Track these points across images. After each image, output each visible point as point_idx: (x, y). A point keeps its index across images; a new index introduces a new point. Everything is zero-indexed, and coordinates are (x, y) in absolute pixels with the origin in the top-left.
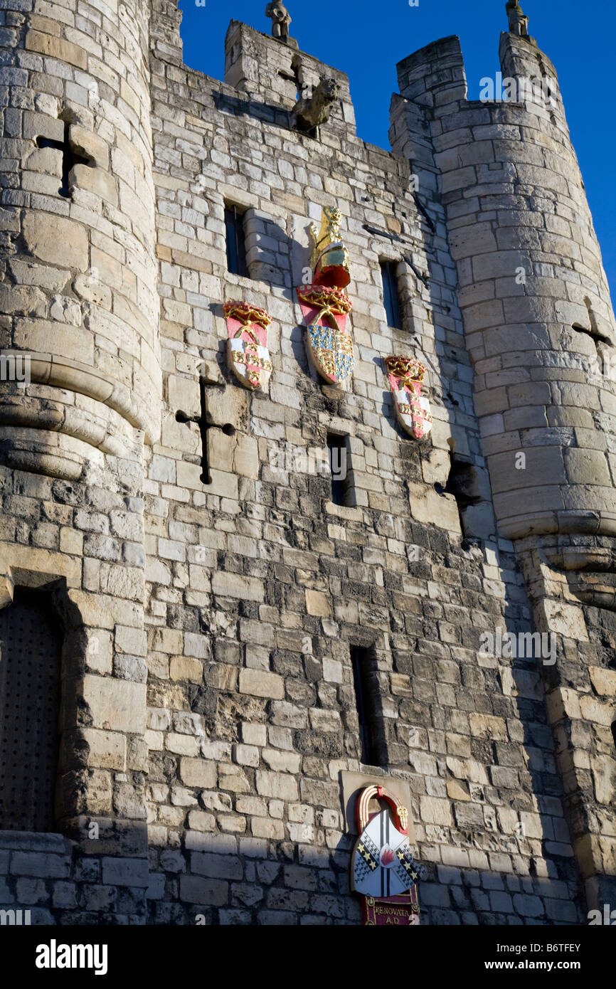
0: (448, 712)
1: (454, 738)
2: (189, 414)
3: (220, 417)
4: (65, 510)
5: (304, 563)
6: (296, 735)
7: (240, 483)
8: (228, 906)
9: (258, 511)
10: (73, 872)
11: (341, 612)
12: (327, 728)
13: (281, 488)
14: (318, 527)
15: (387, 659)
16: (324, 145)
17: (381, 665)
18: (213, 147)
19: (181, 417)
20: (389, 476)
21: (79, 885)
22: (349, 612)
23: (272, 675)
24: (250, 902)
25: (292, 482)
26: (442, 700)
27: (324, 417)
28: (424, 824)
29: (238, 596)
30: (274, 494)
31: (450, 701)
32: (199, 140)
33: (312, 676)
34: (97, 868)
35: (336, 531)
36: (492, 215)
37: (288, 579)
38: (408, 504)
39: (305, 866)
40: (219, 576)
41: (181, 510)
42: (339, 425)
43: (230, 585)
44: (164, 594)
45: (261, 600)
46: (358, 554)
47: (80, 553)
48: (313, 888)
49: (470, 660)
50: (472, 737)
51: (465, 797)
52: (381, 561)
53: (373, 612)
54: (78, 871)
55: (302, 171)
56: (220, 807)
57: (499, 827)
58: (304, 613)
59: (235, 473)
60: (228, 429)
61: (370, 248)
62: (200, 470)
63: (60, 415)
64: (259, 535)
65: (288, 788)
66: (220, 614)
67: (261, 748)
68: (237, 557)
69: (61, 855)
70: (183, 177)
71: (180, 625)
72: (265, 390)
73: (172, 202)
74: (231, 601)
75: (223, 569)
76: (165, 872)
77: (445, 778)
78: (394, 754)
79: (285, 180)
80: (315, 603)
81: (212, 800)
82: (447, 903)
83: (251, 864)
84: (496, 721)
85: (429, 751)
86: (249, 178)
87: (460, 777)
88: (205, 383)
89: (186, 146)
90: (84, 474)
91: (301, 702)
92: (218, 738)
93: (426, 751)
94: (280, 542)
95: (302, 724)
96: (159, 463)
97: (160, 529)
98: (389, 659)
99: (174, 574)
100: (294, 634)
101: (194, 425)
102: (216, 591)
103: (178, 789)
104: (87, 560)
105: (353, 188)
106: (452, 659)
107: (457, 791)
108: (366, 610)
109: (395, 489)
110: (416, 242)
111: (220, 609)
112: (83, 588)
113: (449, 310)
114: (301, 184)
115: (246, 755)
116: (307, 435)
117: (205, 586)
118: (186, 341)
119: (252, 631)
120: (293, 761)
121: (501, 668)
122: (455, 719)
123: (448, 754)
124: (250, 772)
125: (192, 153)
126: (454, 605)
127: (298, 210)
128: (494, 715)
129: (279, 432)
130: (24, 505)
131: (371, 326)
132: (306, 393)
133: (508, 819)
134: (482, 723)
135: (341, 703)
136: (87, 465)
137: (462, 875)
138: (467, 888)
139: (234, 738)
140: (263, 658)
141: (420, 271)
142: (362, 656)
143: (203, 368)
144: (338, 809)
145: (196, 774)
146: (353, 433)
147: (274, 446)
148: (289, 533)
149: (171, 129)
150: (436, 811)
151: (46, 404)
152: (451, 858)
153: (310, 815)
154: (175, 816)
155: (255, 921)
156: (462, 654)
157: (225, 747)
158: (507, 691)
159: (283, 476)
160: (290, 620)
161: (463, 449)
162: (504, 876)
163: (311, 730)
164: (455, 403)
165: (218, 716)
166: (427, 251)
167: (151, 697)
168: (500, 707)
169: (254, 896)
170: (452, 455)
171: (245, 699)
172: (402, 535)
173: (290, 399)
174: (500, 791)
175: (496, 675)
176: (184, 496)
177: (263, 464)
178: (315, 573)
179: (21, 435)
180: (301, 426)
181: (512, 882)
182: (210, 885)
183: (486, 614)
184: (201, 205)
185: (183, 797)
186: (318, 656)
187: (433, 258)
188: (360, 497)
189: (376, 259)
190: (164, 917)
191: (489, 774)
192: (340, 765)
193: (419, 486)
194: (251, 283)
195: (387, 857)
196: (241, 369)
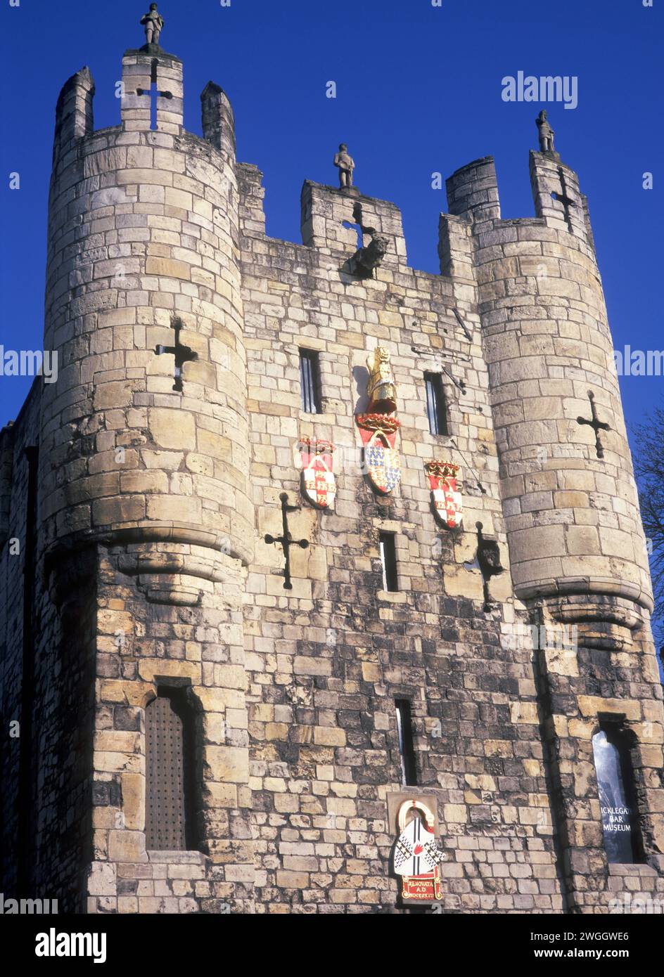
0: (468, 741)
1: (471, 759)
2: (275, 536)
3: (297, 535)
4: (189, 628)
5: (360, 642)
6: (354, 769)
7: (313, 586)
8: (309, 888)
9: (327, 605)
10: (207, 875)
11: (388, 676)
12: (377, 763)
13: (344, 585)
14: (371, 614)
15: (423, 707)
16: (380, 280)
17: (418, 713)
18: (289, 305)
19: (269, 539)
20: (427, 562)
21: (211, 883)
22: (394, 675)
23: (338, 729)
24: (323, 885)
25: (352, 579)
26: (464, 733)
27: (377, 522)
28: (446, 823)
29: (313, 674)
30: (339, 591)
31: (470, 733)
32: (279, 300)
33: (367, 726)
34: (221, 872)
35: (387, 614)
36: (517, 325)
37: (350, 657)
38: (442, 583)
39: (361, 859)
40: (298, 659)
41: (270, 612)
42: (389, 525)
43: (309, 665)
44: (259, 679)
45: (330, 674)
46: (401, 628)
47: (200, 660)
48: (365, 873)
49: (486, 700)
50: (485, 758)
51: (478, 801)
52: (419, 632)
53: (413, 673)
54: (210, 874)
55: (361, 309)
56: (302, 825)
57: (502, 820)
58: (361, 680)
59: (308, 578)
60: (303, 544)
61: (416, 368)
62: (283, 579)
63: (180, 563)
64: (326, 624)
65: (350, 808)
66: (301, 688)
67: (329, 782)
68: (312, 644)
69: (198, 865)
70: (267, 337)
71: (271, 700)
72: (332, 508)
73: (259, 360)
74: (307, 678)
75: (301, 654)
76: (267, 869)
77: (463, 790)
78: (425, 776)
79: (347, 320)
80: (369, 671)
81: (297, 821)
82: (461, 874)
83: (324, 861)
84: (505, 743)
85: (452, 772)
86: (318, 326)
87: (474, 787)
88: (286, 509)
89: (268, 309)
90: (199, 600)
91: (357, 747)
92: (300, 778)
93: (450, 772)
94: (343, 628)
95: (359, 762)
96: (254, 578)
97: (255, 631)
98: (425, 708)
99: (266, 663)
100: (354, 697)
101: (279, 544)
102: (297, 672)
103: (273, 815)
104: (204, 663)
105: (403, 315)
106: (473, 701)
107: (472, 798)
108: (407, 672)
109: (432, 572)
110: (455, 354)
111: (301, 685)
112: (203, 685)
113: (480, 409)
114: (360, 322)
115: (320, 789)
116: (365, 539)
117: (288, 668)
118: (271, 477)
119: (324, 698)
120: (353, 789)
121: (510, 703)
122: (474, 746)
123: (467, 772)
124: (321, 799)
125: (274, 315)
126: (476, 659)
127: (358, 346)
128: (504, 739)
129: (342, 540)
130: (160, 629)
131: (416, 437)
132: (363, 504)
133: (509, 813)
134: (493, 747)
135: (388, 744)
136: (201, 594)
137: (473, 856)
138: (476, 863)
139: (311, 777)
140: (331, 717)
141: (458, 380)
142: (404, 704)
143: (284, 498)
144: (384, 819)
145: (284, 804)
146: (399, 531)
147: (338, 551)
148: (350, 620)
149: (256, 297)
150: (455, 814)
151: (171, 557)
152: (466, 844)
153: (364, 825)
154: (271, 833)
155: (327, 896)
156: (481, 696)
157: (305, 783)
158: (514, 720)
159: (345, 575)
160: (351, 687)
161: (488, 530)
162: (504, 852)
163: (365, 766)
164: (484, 491)
165: (300, 763)
166: (463, 360)
167: (252, 754)
168: (509, 733)
169: (326, 880)
170: (479, 535)
171: (318, 748)
172: (437, 609)
173: (351, 511)
174: (505, 794)
175: (506, 709)
176: (271, 602)
177: (330, 568)
178: (369, 649)
179: (155, 579)
180: (359, 532)
181: (510, 857)
182: (296, 876)
183: (501, 662)
184: (281, 358)
185: (276, 820)
186: (371, 712)
187: (468, 365)
188: (404, 583)
189: (422, 376)
190: (267, 897)
191: (497, 783)
192: (387, 787)
193: (452, 567)
194: (320, 418)
195: (418, 850)
196: (312, 494)
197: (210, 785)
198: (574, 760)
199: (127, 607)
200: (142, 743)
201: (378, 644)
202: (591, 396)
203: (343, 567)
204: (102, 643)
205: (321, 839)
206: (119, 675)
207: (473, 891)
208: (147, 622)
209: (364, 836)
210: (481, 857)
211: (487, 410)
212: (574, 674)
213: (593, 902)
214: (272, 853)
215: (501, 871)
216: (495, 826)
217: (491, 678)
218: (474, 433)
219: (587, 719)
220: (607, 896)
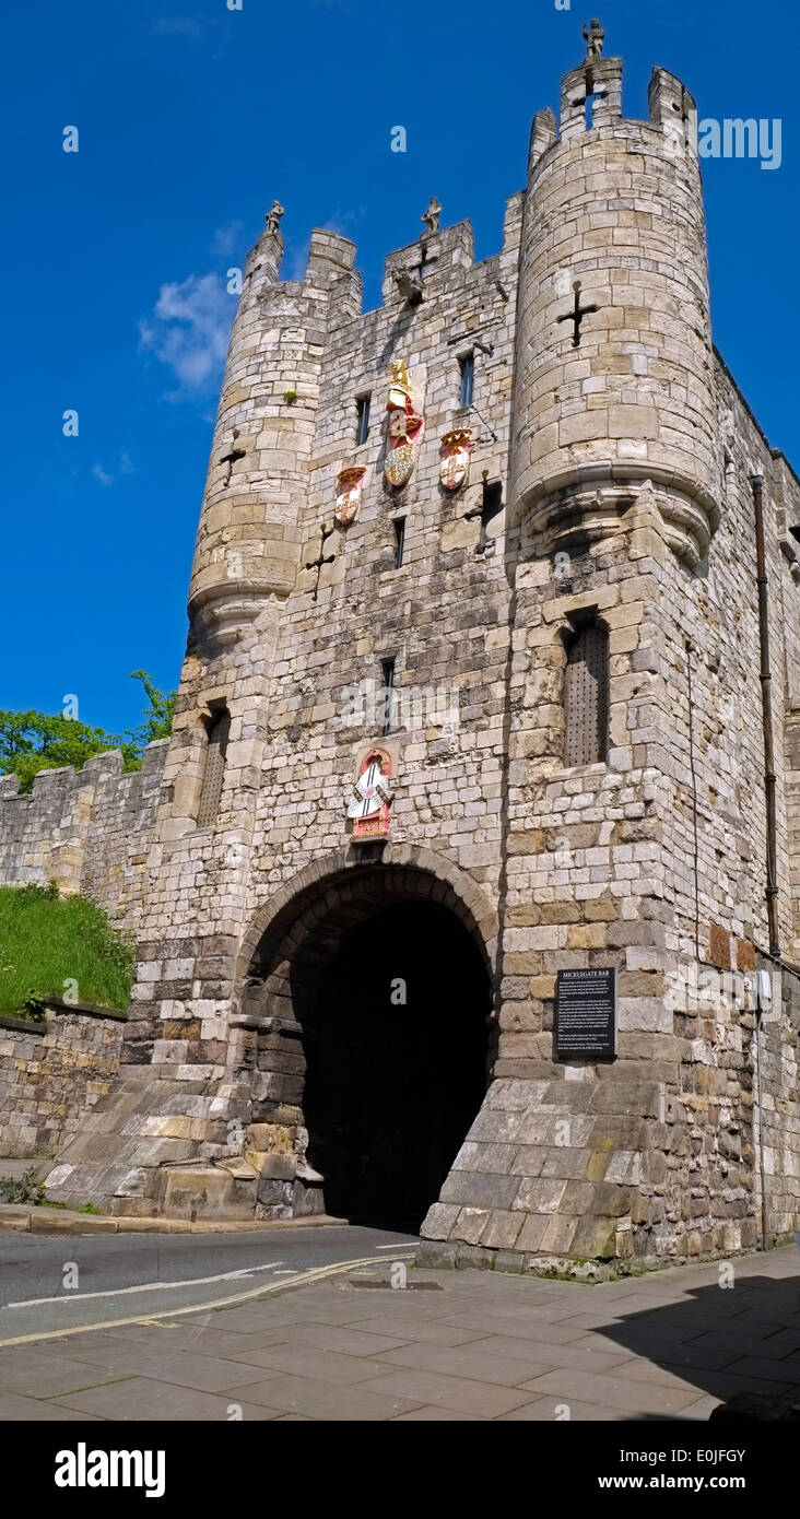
2: (312, 563)
3: (327, 555)
5: (359, 625)
6: (337, 734)
7: (332, 591)
8: (289, 841)
9: (340, 601)
10: (212, 842)
11: (378, 644)
13: (354, 581)
14: (373, 596)
15: (402, 663)
17: (396, 670)
19: (308, 567)
20: (430, 530)
21: (213, 848)
22: (382, 643)
23: (330, 704)
24: (298, 836)
25: (363, 572)
26: (434, 676)
27: (392, 514)
28: (404, 763)
29: (321, 663)
30: (350, 587)
37: (349, 639)
38: (439, 544)
39: (329, 809)
41: (299, 625)
42: (401, 512)
43: (320, 657)
45: (332, 660)
46: (394, 600)
48: (331, 821)
51: (437, 736)
52: (410, 597)
53: (398, 636)
56: (292, 789)
57: (460, 748)
58: (354, 657)
59: (330, 585)
60: (332, 559)
61: (449, 358)
62: (312, 594)
64: (337, 619)
65: (328, 767)
66: (309, 679)
67: (317, 750)
68: (323, 639)
69: (207, 836)
70: (331, 404)
71: (288, 694)
72: (355, 518)
74: (315, 668)
75: (314, 650)
80: (362, 647)
81: (289, 787)
83: (302, 816)
84: (474, 674)
88: (323, 536)
90: (239, 635)
92: (297, 752)
96: (292, 602)
97: (287, 643)
98: (404, 663)
99: (290, 666)
101: (315, 567)
102: (310, 666)
103: (275, 787)
105: (446, 317)
107: (432, 735)
108: (395, 635)
109: (432, 537)
111: (310, 675)
112: (234, 698)
113: (504, 362)
115: (309, 757)
116: (377, 534)
117: (304, 665)
118: (316, 516)
119: (324, 681)
120: (333, 751)
121: (486, 634)
128: (473, 671)
129: (361, 541)
130: (214, 665)
131: (439, 418)
132: (381, 503)
133: (468, 740)
134: (461, 681)
136: (241, 631)
137: (425, 788)
138: (427, 794)
139: (306, 748)
141: (488, 346)
142: (388, 666)
144: (353, 771)
145: (283, 775)
146: (408, 513)
147: (356, 553)
148: (355, 608)
150: (415, 752)
152: (419, 780)
153: (336, 780)
154: (271, 801)
155: (301, 846)
156: (457, 636)
157: (300, 756)
158: (488, 648)
159: (358, 572)
160: (346, 664)
161: (492, 477)
162: (455, 779)
163: (346, 729)
164: (496, 440)
165: (301, 741)
166: (497, 323)
167: (264, 740)
168: (481, 662)
169: (300, 832)
170: (485, 483)
171: (313, 725)
172: (430, 568)
173: (371, 514)
174: (466, 723)
175: (481, 640)
176: (300, 616)
177: (348, 570)
178: (366, 627)
179: (210, 633)
180: (377, 528)
181: (461, 783)
182: (282, 832)
183: (484, 597)
185: (277, 789)
186: (358, 681)
187: (501, 325)
188: (407, 557)
189: (454, 362)
190: (261, 852)
191: (460, 714)
192: (360, 744)
193: (452, 525)
194: (362, 447)
195: (370, 793)
196: (339, 515)
197: (227, 774)
198: (529, 670)
200: (194, 753)
201: (374, 620)
203: (358, 565)
205: (303, 799)
207: (421, 821)
208: (207, 664)
209: (334, 790)
210: (432, 787)
211: (510, 360)
212: (545, 582)
213: (524, 814)
214: (269, 817)
215: (450, 797)
216: (452, 756)
217: (470, 616)
218: (496, 386)
219: (551, 623)
220: (542, 806)
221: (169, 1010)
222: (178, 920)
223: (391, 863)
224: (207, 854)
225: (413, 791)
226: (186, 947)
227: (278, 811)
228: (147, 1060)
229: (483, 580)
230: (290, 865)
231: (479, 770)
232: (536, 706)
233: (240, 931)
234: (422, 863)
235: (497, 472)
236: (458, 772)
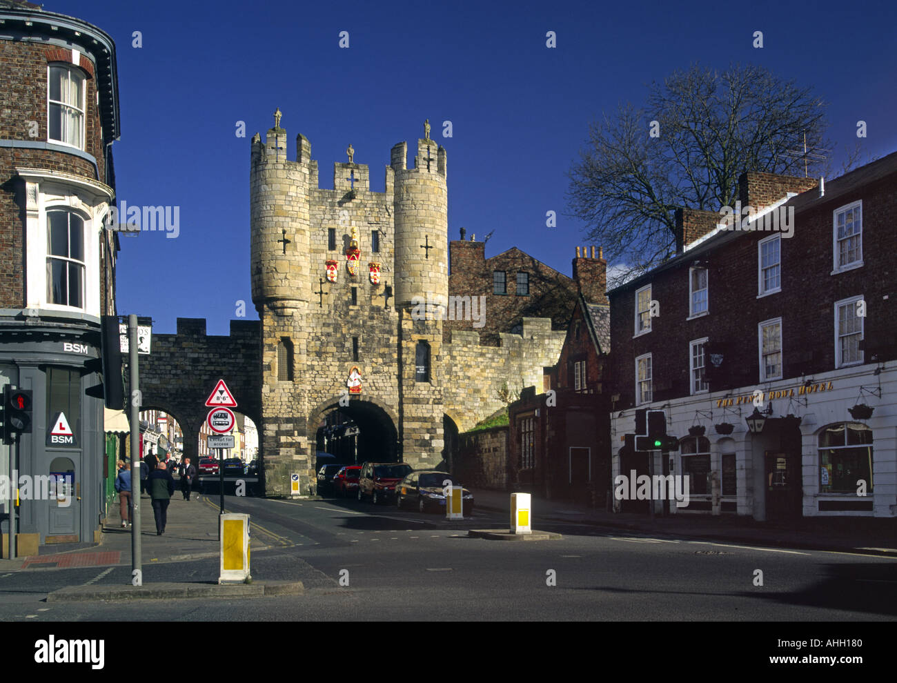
0: (374, 349)
1: (375, 354)
2: (317, 292)
3: (324, 291)
4: (289, 323)
5: (343, 322)
6: (338, 359)
7: (329, 306)
9: (333, 311)
10: (294, 388)
11: (351, 331)
12: (345, 356)
13: (339, 305)
14: (347, 313)
16: (358, 199)
17: (359, 341)
20: (367, 295)
23: (334, 347)
25: (341, 303)
26: (373, 347)
27: (351, 285)
28: (365, 372)
30: (337, 307)
31: (376, 346)
33: (343, 346)
34: (297, 387)
35: (352, 313)
36: (405, 211)
37: (339, 326)
38: (371, 302)
39: (338, 382)
40: (323, 328)
41: (315, 315)
42: (355, 285)
43: (327, 330)
44: (311, 334)
45: (333, 332)
46: (355, 317)
47: (293, 331)
49: (382, 337)
50: (380, 353)
51: (376, 366)
52: (361, 318)
53: (359, 330)
56: (322, 373)
57: (383, 371)
58: (342, 333)
59: (328, 304)
60: (326, 294)
61: (369, 230)
62: (320, 305)
64: (332, 317)
65: (336, 369)
67: (331, 362)
68: (327, 323)
69: (291, 385)
70: (317, 227)
71: (315, 340)
73: (314, 235)
74: (326, 333)
76: (311, 385)
77: (372, 363)
78: (360, 359)
79: (345, 216)
80: (344, 330)
81: (320, 372)
82: (368, 386)
83: (328, 382)
84: (387, 349)
86: (335, 220)
87: (375, 362)
88: (321, 283)
89: (318, 216)
93: (368, 358)
96: (310, 305)
97: (310, 321)
98: (361, 340)
100: (340, 338)
101: (319, 294)
102: (323, 332)
105: (366, 211)
107: (374, 365)
108: (357, 330)
109: (367, 299)
111: (324, 336)
112: (293, 339)
113: (391, 241)
114: (350, 216)
115: (327, 364)
116: (346, 290)
117: (320, 331)
118: (317, 273)
119: (330, 339)
120: (338, 364)
122: (376, 350)
124: (328, 366)
127: (349, 224)
129: (339, 291)
130: (281, 323)
131: (366, 254)
132: (346, 279)
133: (386, 369)
134: (382, 350)
135: (349, 351)
136: (293, 313)
137: (373, 381)
138: (374, 383)
139: (326, 360)
140: (332, 344)
141: (384, 232)
142: (355, 340)
143: (321, 280)
145: (317, 368)
146: (357, 286)
147: (337, 295)
148: (340, 316)
149: (314, 212)
150: (368, 369)
151: (283, 304)
152: (371, 378)
153: (340, 373)
154: (313, 376)
155: (328, 392)
156: (380, 336)
157: (323, 363)
158: (391, 342)
159: (339, 302)
160: (339, 335)
161: (389, 283)
162: (383, 380)
163: (341, 357)
164: (389, 271)
165: (323, 357)
166: (386, 224)
167: (308, 355)
168: (388, 346)
169: (328, 388)
170: (386, 285)
171: (328, 353)
172: (368, 310)
173: (342, 282)
174: (385, 363)
175: (389, 339)
176: (316, 312)
177: (334, 300)
178: (345, 324)
179: (279, 310)
180: (344, 288)
181: (385, 381)
182: (319, 387)
183: (388, 325)
184: (322, 233)
185: (315, 372)
186: (345, 341)
187: (389, 226)
188: (358, 303)
189: (371, 232)
190: (311, 392)
191: (383, 360)
192: (348, 363)
193: (375, 297)
194: (334, 252)
195: (355, 380)
196: (329, 278)
197: (295, 365)
198: (407, 354)
199: (272, 318)
200: (277, 354)
201: (348, 322)
202: (427, 236)
203: (339, 300)
204: (265, 328)
205: (327, 377)
206: (270, 336)
207: (372, 390)
208: (278, 322)
209: (340, 376)
210: (375, 381)
211: (393, 242)
212: (411, 328)
213: (408, 393)
215: (381, 384)
216: (381, 372)
217: (384, 330)
218: (388, 250)
219: (414, 341)
220: (413, 392)
221: (283, 439)
222: (283, 411)
223: (363, 401)
224: (292, 391)
225: (369, 381)
226: (288, 421)
227: (317, 379)
228: (278, 454)
229: (388, 319)
230: (325, 397)
231: (390, 378)
232: (410, 364)
233: (307, 416)
234: (374, 401)
235: (390, 282)
236: (383, 378)
